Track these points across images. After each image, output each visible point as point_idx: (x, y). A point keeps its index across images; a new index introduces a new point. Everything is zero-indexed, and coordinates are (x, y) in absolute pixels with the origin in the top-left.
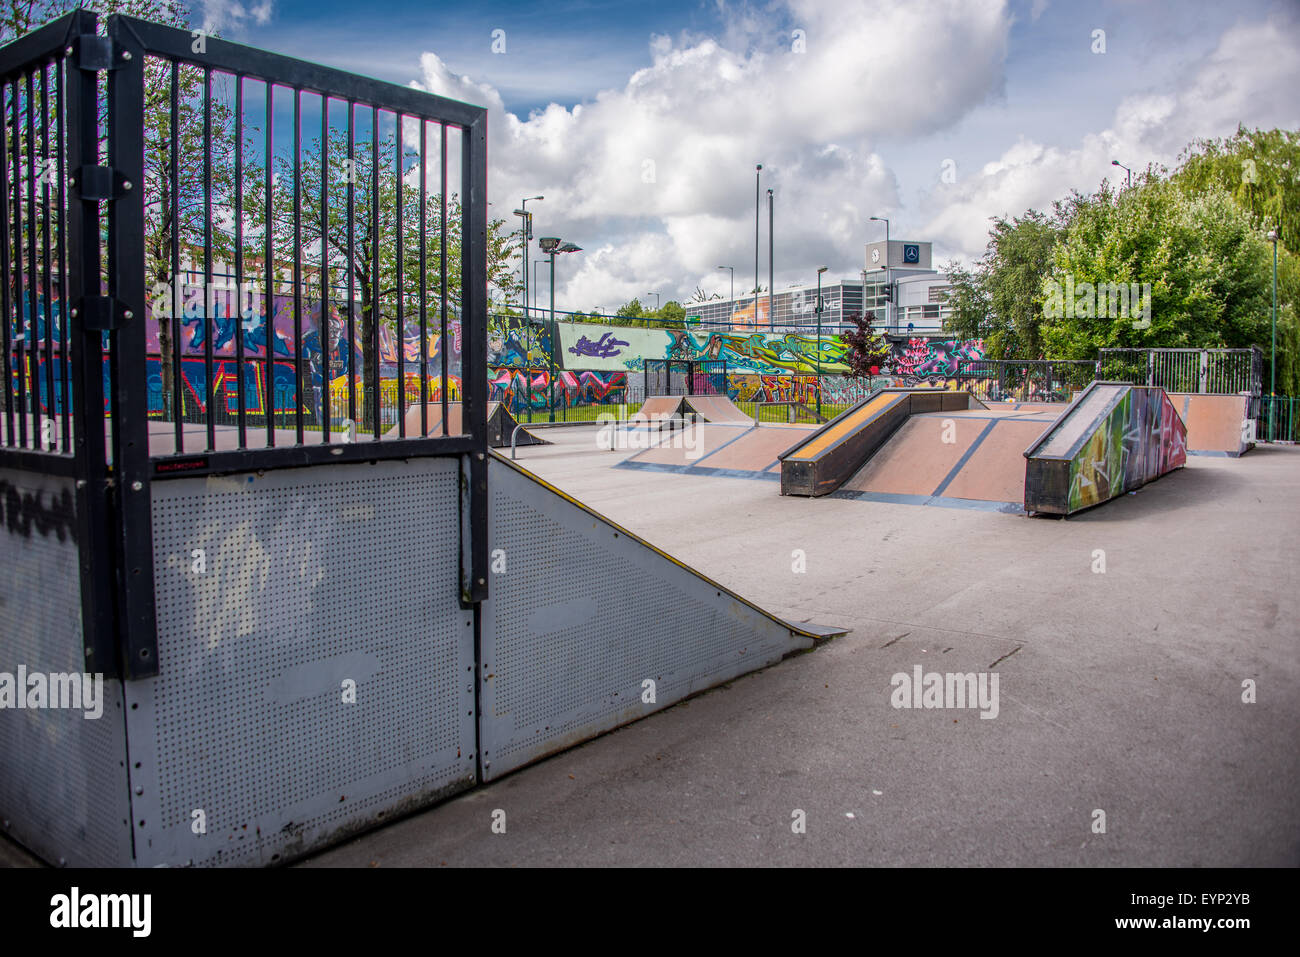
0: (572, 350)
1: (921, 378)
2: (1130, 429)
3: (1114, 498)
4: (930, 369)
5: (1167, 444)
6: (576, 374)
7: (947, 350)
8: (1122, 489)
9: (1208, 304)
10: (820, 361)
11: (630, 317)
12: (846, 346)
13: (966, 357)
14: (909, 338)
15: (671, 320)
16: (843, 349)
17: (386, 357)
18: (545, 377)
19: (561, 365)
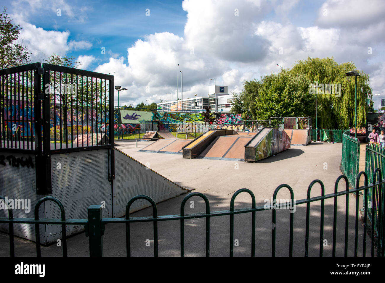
0: (124, 118)
1: (224, 125)
2: (273, 139)
3: (269, 157)
4: (227, 122)
5: (284, 143)
6: (125, 125)
7: (232, 117)
8: (271, 155)
9: (300, 105)
10: (195, 120)
11: (141, 107)
12: (203, 116)
13: (237, 119)
14: (221, 114)
15: (153, 108)
16: (202, 117)
17: (69, 120)
18: (116, 126)
19: (121, 122)
